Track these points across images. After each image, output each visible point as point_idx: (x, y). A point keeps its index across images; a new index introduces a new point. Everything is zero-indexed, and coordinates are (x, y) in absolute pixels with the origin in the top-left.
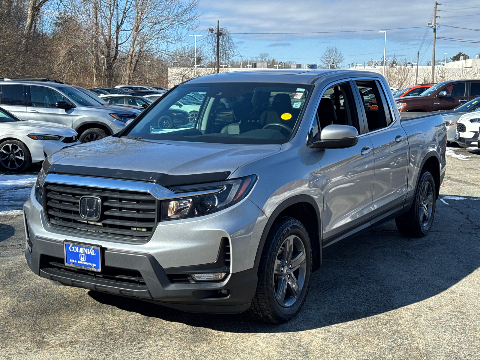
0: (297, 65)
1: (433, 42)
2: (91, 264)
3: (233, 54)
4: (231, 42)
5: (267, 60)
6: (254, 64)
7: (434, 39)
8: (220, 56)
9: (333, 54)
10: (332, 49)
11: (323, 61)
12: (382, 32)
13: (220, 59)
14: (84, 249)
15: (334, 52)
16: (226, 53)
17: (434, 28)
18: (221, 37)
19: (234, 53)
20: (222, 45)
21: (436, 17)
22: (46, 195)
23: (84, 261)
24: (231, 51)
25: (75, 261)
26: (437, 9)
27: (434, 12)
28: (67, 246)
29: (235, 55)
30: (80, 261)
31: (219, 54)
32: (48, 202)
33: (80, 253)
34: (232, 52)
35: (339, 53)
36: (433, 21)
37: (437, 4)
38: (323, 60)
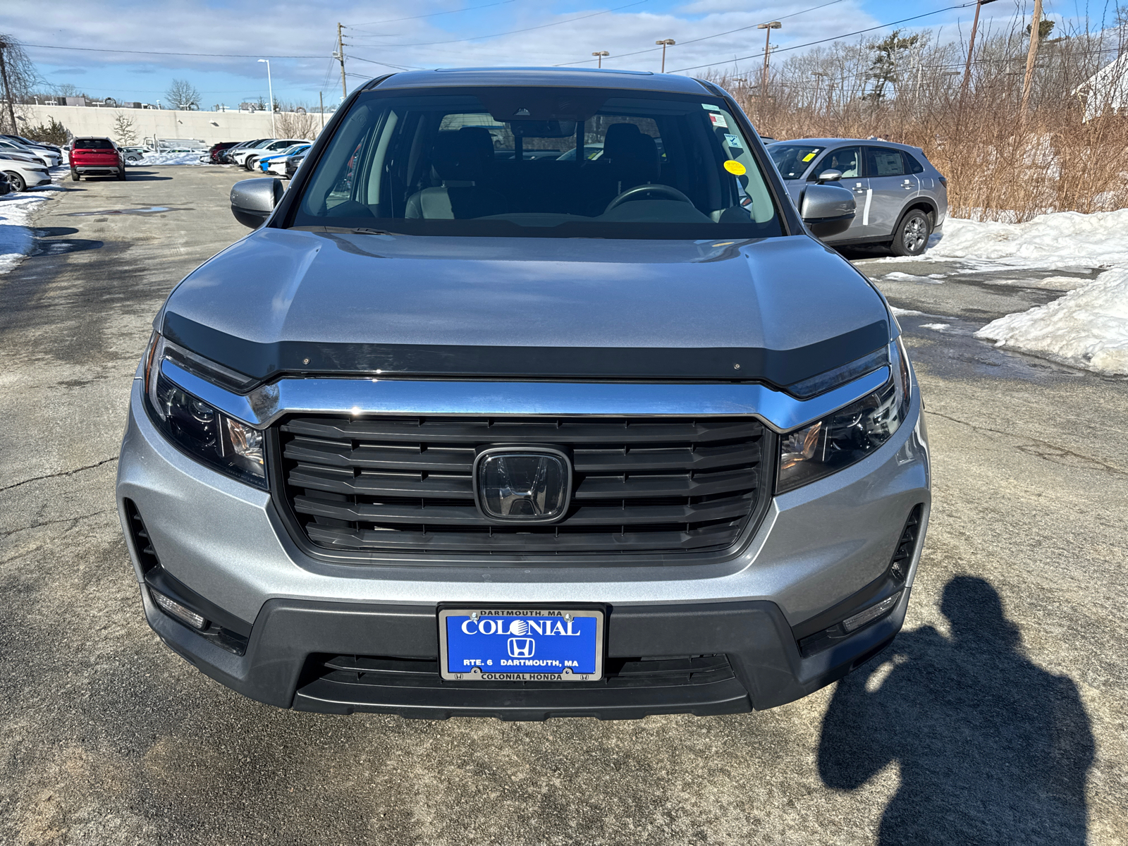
0: (134, 104)
1: (342, 80)
2: (556, 663)
3: (33, 79)
4: (26, 59)
5: (74, 94)
6: (61, 100)
7: (342, 75)
8: (10, 83)
9: (184, 91)
10: (181, 83)
11: (169, 100)
12: (263, 61)
13: (10, 86)
14: (531, 623)
15: (185, 87)
16: (19, 78)
17: (341, 59)
18: (5, 50)
19: (34, 77)
20: (10, 63)
21: (342, 44)
22: (282, 454)
23: (527, 655)
24: (29, 75)
25: (484, 661)
26: (342, 35)
27: (338, 38)
28: (454, 624)
29: (38, 81)
30: (508, 658)
31: (7, 78)
32: (289, 476)
33: (512, 635)
34: (32, 77)
35: (193, 89)
36: (339, 51)
37: (341, 26)
38: (170, 98)
